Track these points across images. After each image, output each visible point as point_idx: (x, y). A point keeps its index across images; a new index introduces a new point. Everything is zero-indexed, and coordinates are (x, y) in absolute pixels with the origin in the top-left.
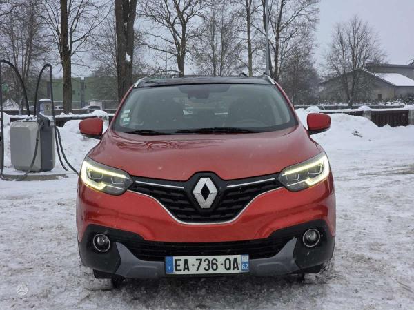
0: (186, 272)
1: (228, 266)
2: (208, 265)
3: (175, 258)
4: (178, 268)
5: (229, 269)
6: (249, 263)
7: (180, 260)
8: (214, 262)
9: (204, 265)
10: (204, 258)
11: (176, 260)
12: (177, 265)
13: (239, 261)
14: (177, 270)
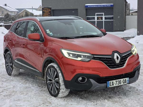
0: (113, 86)
1: (124, 82)
2: (119, 82)
3: (110, 81)
4: (111, 85)
5: (124, 83)
6: (129, 80)
7: (111, 82)
8: (120, 81)
9: (118, 83)
10: (117, 80)
11: (110, 82)
12: (110, 84)
13: (126, 80)
14: (110, 86)
